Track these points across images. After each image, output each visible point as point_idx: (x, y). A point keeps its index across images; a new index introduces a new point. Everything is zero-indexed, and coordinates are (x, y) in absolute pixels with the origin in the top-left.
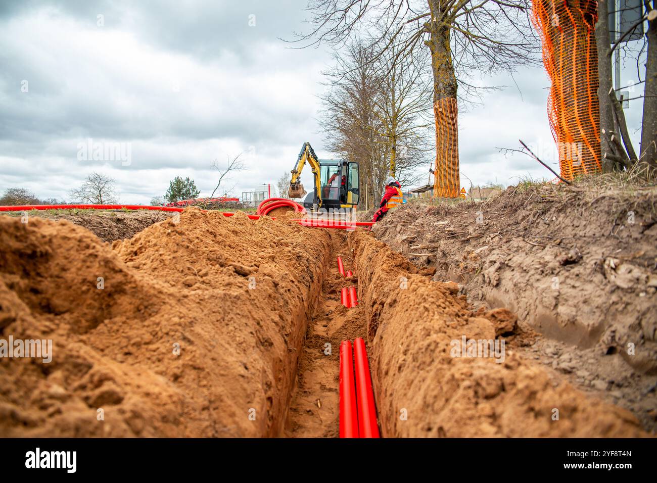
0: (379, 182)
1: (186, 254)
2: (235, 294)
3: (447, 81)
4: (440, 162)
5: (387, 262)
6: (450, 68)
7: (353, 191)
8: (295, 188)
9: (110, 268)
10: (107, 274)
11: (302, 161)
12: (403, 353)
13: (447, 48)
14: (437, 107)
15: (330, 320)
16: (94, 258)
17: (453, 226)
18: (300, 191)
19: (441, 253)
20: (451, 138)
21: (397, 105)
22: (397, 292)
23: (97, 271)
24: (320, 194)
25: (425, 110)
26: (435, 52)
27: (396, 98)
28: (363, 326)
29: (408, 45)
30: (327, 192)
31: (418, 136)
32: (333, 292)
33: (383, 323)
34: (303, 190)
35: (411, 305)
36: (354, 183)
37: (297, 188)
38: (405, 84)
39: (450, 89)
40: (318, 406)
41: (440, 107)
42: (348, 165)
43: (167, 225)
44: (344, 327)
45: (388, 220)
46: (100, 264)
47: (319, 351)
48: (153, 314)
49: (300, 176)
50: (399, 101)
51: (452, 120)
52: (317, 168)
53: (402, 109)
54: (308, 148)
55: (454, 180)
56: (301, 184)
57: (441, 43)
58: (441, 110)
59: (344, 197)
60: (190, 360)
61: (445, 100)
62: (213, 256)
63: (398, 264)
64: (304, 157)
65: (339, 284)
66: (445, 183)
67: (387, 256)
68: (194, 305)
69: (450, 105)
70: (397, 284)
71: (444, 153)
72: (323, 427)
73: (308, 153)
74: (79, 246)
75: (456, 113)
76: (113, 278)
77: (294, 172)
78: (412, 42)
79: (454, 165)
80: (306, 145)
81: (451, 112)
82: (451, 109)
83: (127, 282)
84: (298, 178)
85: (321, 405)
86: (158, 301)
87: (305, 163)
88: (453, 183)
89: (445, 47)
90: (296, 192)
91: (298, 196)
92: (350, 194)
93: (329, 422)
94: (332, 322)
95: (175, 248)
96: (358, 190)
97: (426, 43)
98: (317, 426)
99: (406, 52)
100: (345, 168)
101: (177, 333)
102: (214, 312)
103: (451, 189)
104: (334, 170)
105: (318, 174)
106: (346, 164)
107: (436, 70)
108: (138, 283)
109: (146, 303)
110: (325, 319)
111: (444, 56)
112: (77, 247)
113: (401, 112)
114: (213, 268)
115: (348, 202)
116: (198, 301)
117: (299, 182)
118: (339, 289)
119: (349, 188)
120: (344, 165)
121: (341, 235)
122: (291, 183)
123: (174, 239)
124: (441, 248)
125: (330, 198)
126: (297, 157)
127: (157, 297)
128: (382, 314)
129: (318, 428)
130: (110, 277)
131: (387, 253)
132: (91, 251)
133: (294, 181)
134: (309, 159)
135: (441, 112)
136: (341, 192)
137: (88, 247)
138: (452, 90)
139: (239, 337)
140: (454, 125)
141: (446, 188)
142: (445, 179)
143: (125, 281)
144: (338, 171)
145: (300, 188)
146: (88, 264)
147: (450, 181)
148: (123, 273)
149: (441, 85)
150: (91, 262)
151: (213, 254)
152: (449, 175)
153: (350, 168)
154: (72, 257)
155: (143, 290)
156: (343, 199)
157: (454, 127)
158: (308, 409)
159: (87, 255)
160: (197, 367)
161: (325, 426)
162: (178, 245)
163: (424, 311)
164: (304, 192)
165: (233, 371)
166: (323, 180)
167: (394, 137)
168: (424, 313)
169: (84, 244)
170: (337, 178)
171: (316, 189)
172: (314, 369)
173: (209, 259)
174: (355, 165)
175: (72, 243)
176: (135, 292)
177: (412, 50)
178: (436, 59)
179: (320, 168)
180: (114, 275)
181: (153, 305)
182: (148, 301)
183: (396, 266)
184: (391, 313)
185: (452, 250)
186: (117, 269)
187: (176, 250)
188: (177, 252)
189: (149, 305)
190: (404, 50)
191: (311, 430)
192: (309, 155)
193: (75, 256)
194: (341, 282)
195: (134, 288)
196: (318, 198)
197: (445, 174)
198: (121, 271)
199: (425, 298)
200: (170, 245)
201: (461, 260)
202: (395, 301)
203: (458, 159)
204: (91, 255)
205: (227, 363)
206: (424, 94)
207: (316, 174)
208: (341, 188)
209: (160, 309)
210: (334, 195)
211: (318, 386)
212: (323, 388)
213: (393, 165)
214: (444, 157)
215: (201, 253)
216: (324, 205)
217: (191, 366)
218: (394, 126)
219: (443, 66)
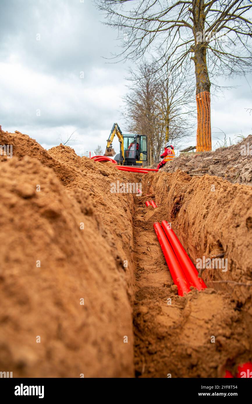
0: (158, 149)
1: (73, 162)
2: (108, 180)
3: (204, 81)
4: (200, 131)
5: (180, 177)
6: (206, 73)
7: (144, 153)
8: (109, 150)
9: (46, 156)
10: (44, 160)
11: (113, 134)
12: (206, 208)
13: (205, 61)
14: (198, 97)
15: (145, 213)
16: (37, 150)
17: (217, 157)
18: (112, 152)
19: (210, 173)
20: (206, 116)
21: (170, 101)
22: (193, 185)
23: (40, 157)
24: (123, 155)
25: (187, 103)
26: (198, 64)
27: (169, 97)
28: (165, 215)
29: (179, 61)
30: (127, 154)
31: (183, 119)
32: (141, 203)
33: (185, 203)
34: (114, 152)
35: (207, 185)
36: (144, 148)
37: (110, 150)
38: (175, 87)
39: (206, 86)
40: (148, 251)
41: (200, 97)
42: (140, 137)
43: (61, 148)
44: (154, 215)
45: (169, 166)
46: (40, 153)
47: (141, 228)
48: (71, 181)
49: (112, 143)
50: (171, 97)
51: (207, 105)
52: (122, 139)
53: (173, 103)
54: (116, 126)
55: (208, 142)
56: (113, 148)
57: (201, 58)
58: (200, 99)
59: (138, 156)
60: (99, 199)
61: (203, 93)
62: (88, 165)
63: (186, 178)
64: (114, 132)
65: (144, 199)
66: (203, 143)
67: (180, 174)
68: (90, 180)
69: (206, 96)
70: (193, 181)
71: (202, 125)
72: (153, 260)
73: (116, 130)
74: (28, 143)
75: (209, 101)
76: (48, 162)
77: (109, 141)
78: (182, 58)
79: (208, 132)
80: (115, 124)
81: (207, 100)
82: (207, 98)
83: (55, 165)
84: (111, 144)
85: (150, 250)
86: (73, 174)
87: (115, 136)
88: (207, 144)
89: (203, 60)
90: (110, 153)
91: (111, 155)
92: (142, 154)
93: (156, 258)
94: (147, 214)
95: (67, 159)
96: (146, 152)
97: (192, 58)
98: (150, 259)
99: (178, 66)
100: (138, 139)
101: (88, 189)
102: (100, 186)
103: (207, 147)
104: (131, 140)
105: (123, 142)
106: (139, 136)
107: (198, 75)
108: (61, 165)
109: (67, 176)
110: (142, 213)
111: (203, 66)
112: (27, 144)
113: (172, 105)
114: (89, 170)
115: (141, 159)
116: (91, 178)
117: (112, 147)
118: (144, 202)
119: (141, 151)
120: (138, 137)
121: (138, 178)
122: (107, 148)
123: (65, 154)
124: (211, 169)
125: (130, 157)
126: (110, 132)
127: (72, 172)
128: (184, 199)
129: (150, 260)
130: (45, 161)
131: (179, 172)
132: (34, 146)
133: (108, 146)
134: (117, 133)
135: (201, 100)
136: (136, 154)
137: (33, 144)
138: (207, 86)
139: (114, 200)
140: (208, 108)
141: (203, 146)
142: (203, 141)
143: (53, 164)
144: (135, 141)
145: (112, 151)
146: (34, 153)
147: (206, 142)
148: (53, 160)
149: (201, 84)
150: (36, 152)
151: (88, 164)
152: (205, 138)
153: (142, 139)
154: (25, 149)
155: (65, 168)
156: (137, 158)
157: (208, 110)
158: (144, 252)
159: (33, 148)
160: (103, 203)
161: (154, 259)
162: (68, 158)
163: (217, 184)
164: (115, 153)
165: (116, 213)
166: (125, 146)
167: (168, 120)
168: (217, 186)
169: (31, 143)
170: (134, 145)
171: (121, 152)
172: (141, 236)
173: (86, 166)
174: (145, 137)
175: (25, 142)
176: (60, 170)
177: (181, 64)
178: (198, 68)
179: (123, 139)
180: (48, 160)
181: (71, 176)
182: (68, 174)
183: (185, 179)
184: (190, 197)
185: (218, 170)
186: (49, 157)
187: (67, 160)
188: (68, 161)
189: (68, 177)
190: (176, 64)
191: (147, 261)
192: (117, 131)
193: (27, 149)
194: (145, 198)
195: (59, 168)
196: (123, 157)
197: (203, 138)
198: (51, 158)
199: (216, 180)
200: (64, 158)
201: (225, 173)
202: (192, 190)
203: (210, 128)
204: (35, 148)
205: (113, 208)
206: (186, 94)
207: (121, 142)
208: (136, 151)
209: (75, 179)
210: (132, 155)
211: (145, 243)
212: (148, 243)
213: (167, 137)
214: (202, 128)
215: (81, 163)
216: (126, 161)
217: (100, 203)
218: (168, 113)
219: (202, 72)
